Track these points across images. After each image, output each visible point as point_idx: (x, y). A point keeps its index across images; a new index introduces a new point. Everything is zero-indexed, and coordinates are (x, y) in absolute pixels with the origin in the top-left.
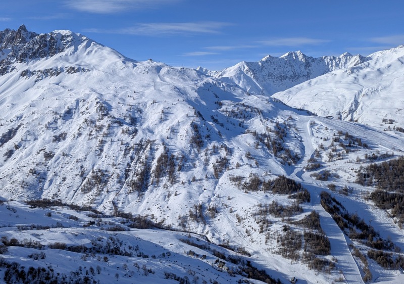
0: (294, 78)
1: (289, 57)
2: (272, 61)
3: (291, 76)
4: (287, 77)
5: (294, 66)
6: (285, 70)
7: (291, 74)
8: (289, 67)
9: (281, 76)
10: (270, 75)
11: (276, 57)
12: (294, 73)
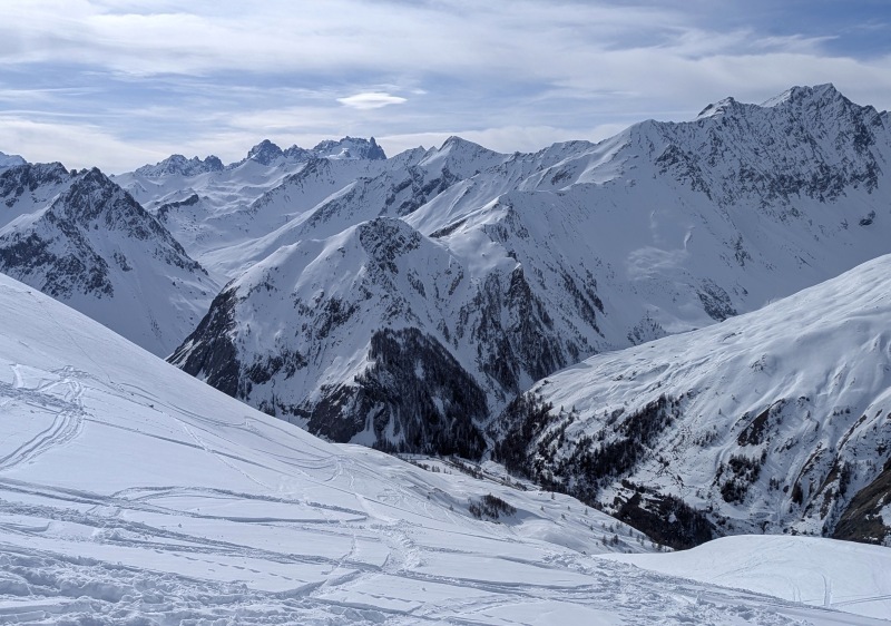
0: (824, 187)
1: (795, 105)
2: (742, 122)
3: (815, 178)
4: (800, 183)
5: (817, 140)
6: (789, 154)
7: (814, 171)
8: (803, 145)
9: (782, 178)
10: (746, 174)
11: (753, 106)
12: (824, 168)
